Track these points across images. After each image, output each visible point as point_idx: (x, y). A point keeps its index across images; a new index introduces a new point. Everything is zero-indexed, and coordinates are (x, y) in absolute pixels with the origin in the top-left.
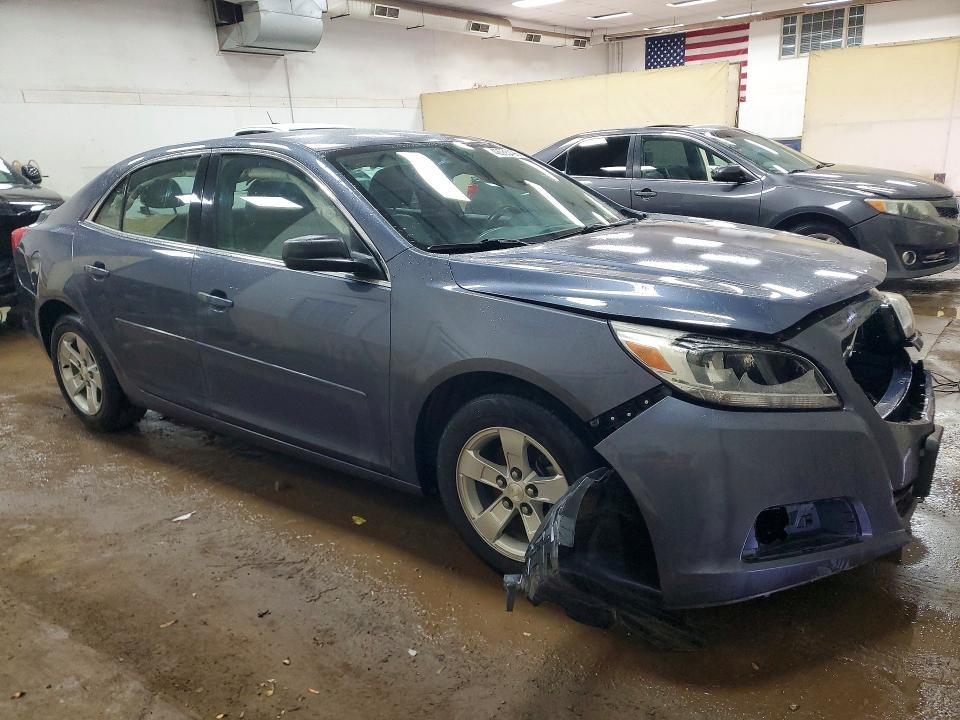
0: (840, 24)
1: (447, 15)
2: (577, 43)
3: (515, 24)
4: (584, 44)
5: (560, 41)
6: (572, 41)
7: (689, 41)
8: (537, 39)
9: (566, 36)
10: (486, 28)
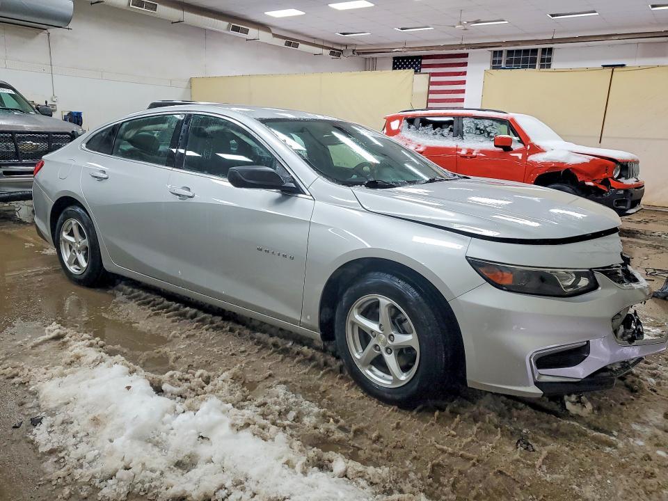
0: (534, 61)
1: (206, 16)
2: (332, 53)
3: (274, 31)
4: (339, 55)
5: (319, 50)
6: (329, 51)
7: (424, 62)
8: (297, 46)
9: (323, 47)
10: (246, 32)
